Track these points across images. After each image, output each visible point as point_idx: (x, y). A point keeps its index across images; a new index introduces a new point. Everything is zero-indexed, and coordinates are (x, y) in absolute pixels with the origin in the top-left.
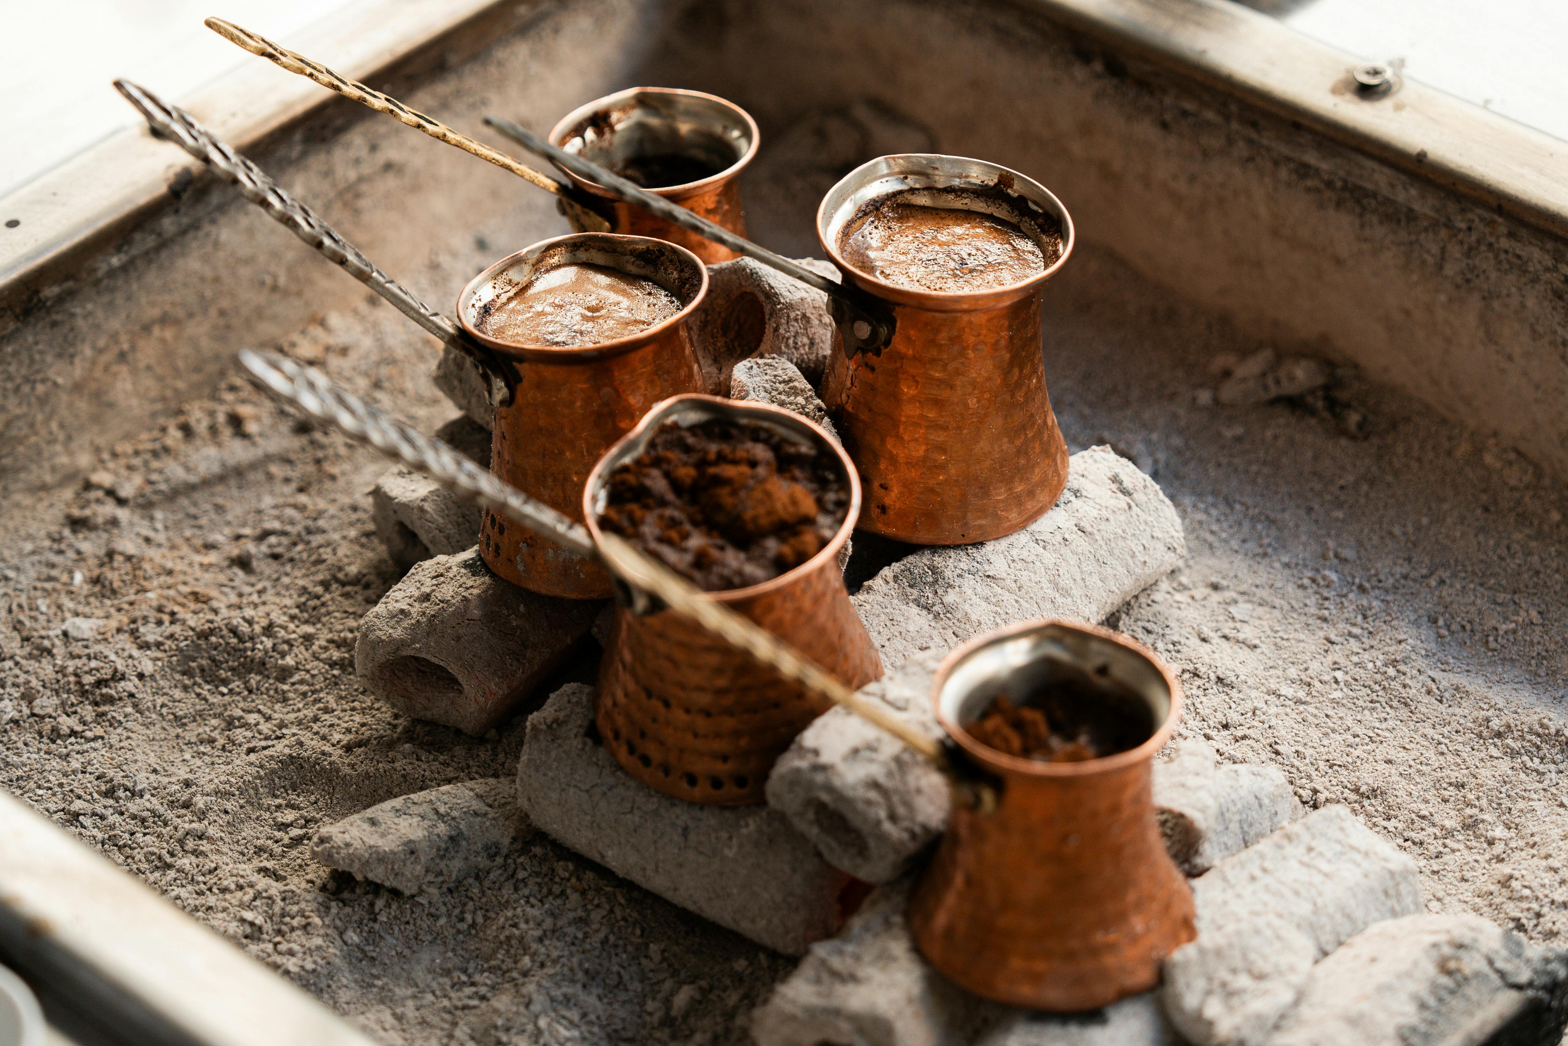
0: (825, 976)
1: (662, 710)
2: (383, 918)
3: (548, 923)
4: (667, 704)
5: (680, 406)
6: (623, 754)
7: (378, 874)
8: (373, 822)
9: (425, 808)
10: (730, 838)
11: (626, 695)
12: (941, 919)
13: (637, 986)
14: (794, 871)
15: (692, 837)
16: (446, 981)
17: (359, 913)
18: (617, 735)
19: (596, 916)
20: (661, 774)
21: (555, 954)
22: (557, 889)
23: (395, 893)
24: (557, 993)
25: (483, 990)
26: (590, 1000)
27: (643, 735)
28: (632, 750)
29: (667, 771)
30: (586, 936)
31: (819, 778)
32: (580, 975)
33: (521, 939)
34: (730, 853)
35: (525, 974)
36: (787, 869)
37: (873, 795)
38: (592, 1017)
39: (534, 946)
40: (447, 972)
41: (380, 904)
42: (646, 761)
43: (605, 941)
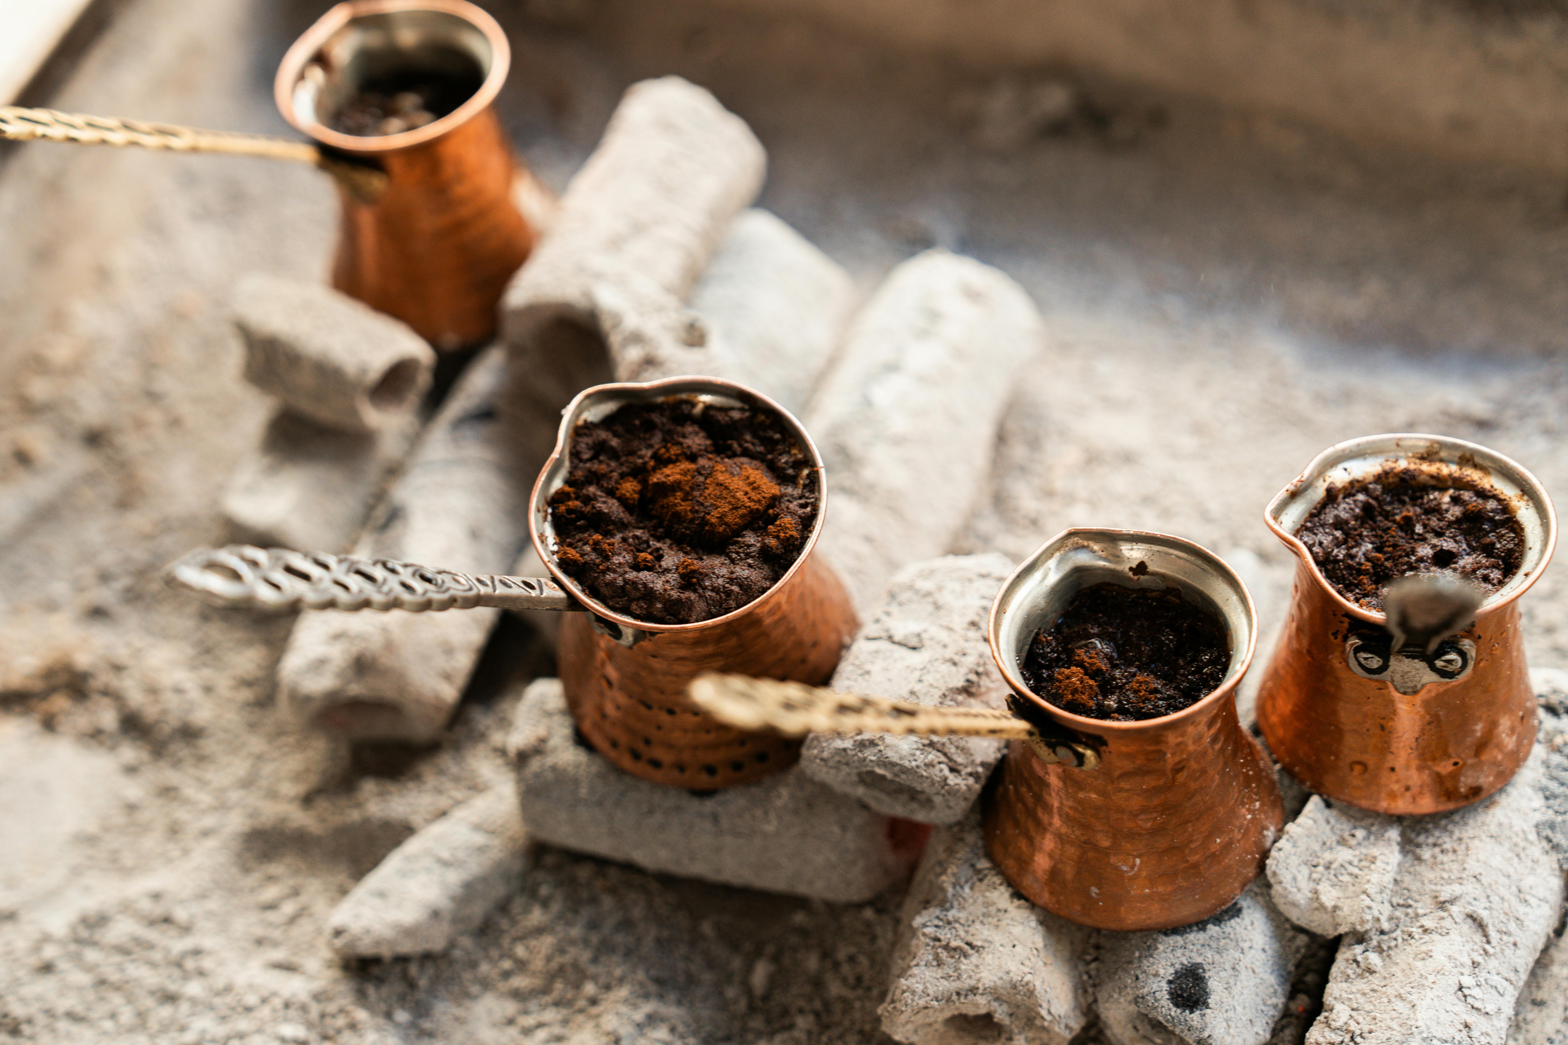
0: (944, 955)
1: (664, 718)
2: (423, 982)
3: (595, 939)
4: (671, 712)
5: (587, 402)
6: (627, 762)
7: (406, 947)
8: (382, 895)
9: (428, 862)
10: (766, 813)
11: (618, 707)
12: (1042, 862)
13: (707, 977)
14: (844, 829)
15: (725, 823)
16: (513, 1031)
17: (399, 987)
18: (614, 744)
19: (637, 912)
20: (675, 774)
21: (618, 972)
22: (585, 895)
23: (427, 957)
24: (639, 1016)
25: (557, 1030)
26: (672, 1011)
27: (648, 742)
28: (636, 756)
29: (681, 768)
30: (639, 940)
31: (870, 755)
32: (653, 988)
33: (575, 966)
34: (770, 828)
35: (594, 1002)
36: (836, 830)
37: (933, 756)
38: (681, 1028)
39: (592, 969)
40: (511, 1022)
41: (413, 970)
42: (656, 764)
43: (659, 941)
